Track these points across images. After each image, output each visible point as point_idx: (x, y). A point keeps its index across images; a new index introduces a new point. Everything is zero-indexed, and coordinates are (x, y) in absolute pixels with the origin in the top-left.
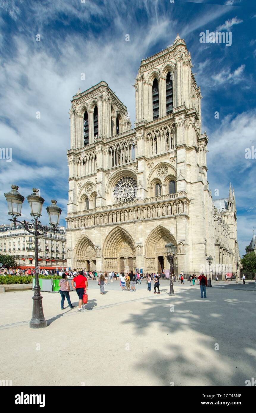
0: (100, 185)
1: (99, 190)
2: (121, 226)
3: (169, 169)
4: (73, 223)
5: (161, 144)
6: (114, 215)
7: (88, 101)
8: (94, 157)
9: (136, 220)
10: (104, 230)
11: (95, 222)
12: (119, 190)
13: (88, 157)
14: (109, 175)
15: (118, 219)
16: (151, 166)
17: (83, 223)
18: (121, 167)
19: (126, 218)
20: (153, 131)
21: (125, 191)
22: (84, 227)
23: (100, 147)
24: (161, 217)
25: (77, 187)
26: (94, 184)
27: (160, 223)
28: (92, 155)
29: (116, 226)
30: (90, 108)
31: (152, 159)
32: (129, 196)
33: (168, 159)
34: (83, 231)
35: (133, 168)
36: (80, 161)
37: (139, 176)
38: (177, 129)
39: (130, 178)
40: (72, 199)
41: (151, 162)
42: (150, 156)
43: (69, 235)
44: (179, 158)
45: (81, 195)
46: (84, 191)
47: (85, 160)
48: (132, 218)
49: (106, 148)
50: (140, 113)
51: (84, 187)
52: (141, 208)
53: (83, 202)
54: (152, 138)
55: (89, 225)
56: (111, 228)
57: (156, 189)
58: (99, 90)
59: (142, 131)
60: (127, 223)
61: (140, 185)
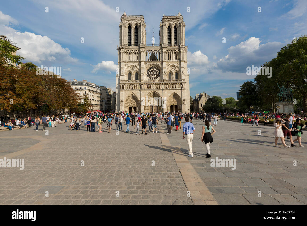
0: (143, 69)
1: (142, 72)
2: (156, 91)
3: (176, 68)
4: (124, 86)
5: (173, 56)
6: (151, 85)
7: (132, 22)
8: (137, 53)
9: (164, 89)
10: (146, 92)
11: (140, 88)
12: (150, 72)
13: (133, 52)
14: (146, 64)
15: (153, 87)
16: (168, 65)
17: (131, 87)
18: (153, 62)
19: (158, 87)
20: (170, 50)
21: (154, 73)
22: (132, 89)
23: (142, 50)
24: (175, 89)
25: (125, 66)
26: (136, 67)
27: (175, 91)
28: (135, 51)
29: (153, 90)
30: (133, 26)
31: (169, 62)
32: (156, 76)
33: (176, 64)
34: (131, 91)
35: (159, 64)
36: (127, 52)
37: (164, 69)
38: (181, 53)
39: (156, 67)
40: (123, 73)
41: (168, 63)
42: (168, 61)
43: (122, 93)
44: (182, 66)
45: (127, 71)
46: (129, 69)
47: (131, 53)
48: (161, 88)
49: (145, 51)
50: (164, 40)
51: (129, 67)
52: (166, 84)
53: (127, 75)
54: (169, 53)
55: (135, 88)
56: (150, 91)
57: (169, 75)
58: (140, 19)
59: (165, 49)
60: (158, 90)
61: (165, 73)
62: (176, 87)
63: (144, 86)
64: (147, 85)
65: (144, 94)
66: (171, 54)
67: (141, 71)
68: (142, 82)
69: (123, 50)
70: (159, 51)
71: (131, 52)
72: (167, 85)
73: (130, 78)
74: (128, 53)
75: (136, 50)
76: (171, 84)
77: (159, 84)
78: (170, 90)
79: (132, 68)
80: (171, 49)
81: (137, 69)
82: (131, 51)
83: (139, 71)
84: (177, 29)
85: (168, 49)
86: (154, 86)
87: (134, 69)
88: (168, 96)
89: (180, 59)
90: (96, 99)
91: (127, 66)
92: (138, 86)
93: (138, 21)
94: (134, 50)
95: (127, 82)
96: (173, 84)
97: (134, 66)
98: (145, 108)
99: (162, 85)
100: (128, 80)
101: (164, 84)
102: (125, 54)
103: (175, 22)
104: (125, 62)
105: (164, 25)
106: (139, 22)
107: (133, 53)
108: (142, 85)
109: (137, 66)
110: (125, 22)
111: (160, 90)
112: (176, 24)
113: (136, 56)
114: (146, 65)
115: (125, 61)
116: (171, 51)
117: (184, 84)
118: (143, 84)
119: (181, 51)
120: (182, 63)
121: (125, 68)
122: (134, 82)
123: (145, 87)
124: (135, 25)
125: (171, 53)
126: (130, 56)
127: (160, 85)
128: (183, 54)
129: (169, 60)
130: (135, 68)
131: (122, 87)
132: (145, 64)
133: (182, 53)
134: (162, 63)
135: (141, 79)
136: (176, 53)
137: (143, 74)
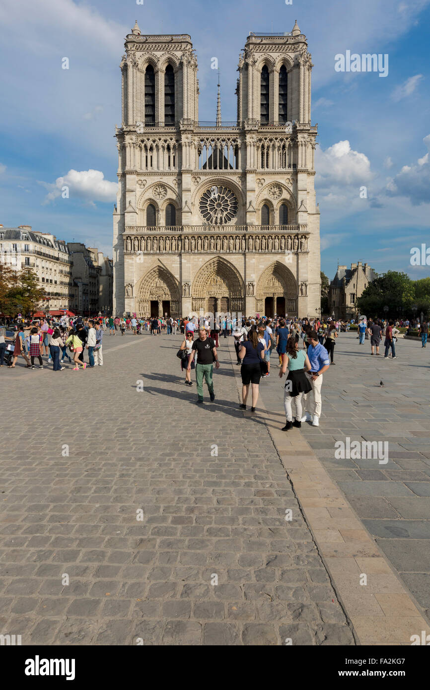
0: (188, 193)
1: (186, 202)
2: (225, 257)
3: (284, 191)
4: (136, 243)
5: (275, 157)
6: (213, 241)
7: (158, 54)
8: (172, 146)
9: (247, 251)
10: (196, 260)
11: (180, 247)
12: (209, 203)
13: (161, 143)
14: (198, 180)
15: (219, 247)
16: (260, 182)
17: (155, 246)
18: (218, 173)
19: (232, 246)
20: (266, 139)
21: (219, 205)
22: (158, 251)
23: (187, 138)
24: (280, 251)
25: (137, 185)
26: (171, 188)
27: (277, 258)
28: (168, 142)
29: (217, 255)
30: (162, 66)
31: (263, 174)
32: (225, 213)
33: (284, 180)
34: (156, 257)
35: (235, 179)
36: (143, 145)
37: (249, 194)
38: (297, 147)
39: (226, 189)
40: (133, 204)
41: (261, 177)
42: (260, 170)
43: (130, 261)
44: (300, 185)
45: (143, 199)
46: (150, 194)
47: (154, 147)
48: (240, 248)
49: (194, 140)
50: (250, 110)
51: (150, 187)
52: (254, 237)
53: (144, 210)
54: (263, 147)
55: (168, 248)
56: (208, 258)
57: (262, 211)
58: (181, 46)
59: (254, 136)
60: (232, 253)
61: (251, 206)
62: (283, 246)
63: (193, 242)
64: (200, 241)
65: (190, 265)
66: (271, 149)
67: (184, 200)
68: (186, 231)
69: (132, 139)
70: (234, 141)
71: (154, 145)
72: (258, 240)
73: (152, 221)
74: (145, 146)
75: (168, 138)
76: (267, 237)
77: (234, 236)
78: (265, 253)
79: (158, 191)
80: (269, 136)
81: (171, 195)
82: (154, 141)
83: (178, 201)
84: (289, 75)
85: (260, 137)
86: (219, 242)
87: (163, 193)
88: (261, 272)
89: (295, 166)
90: (58, 278)
91: (144, 185)
92: (174, 244)
93: (176, 53)
94: (163, 138)
95: (145, 231)
96: (273, 237)
97: (163, 186)
98: (194, 306)
99: (244, 241)
100: (145, 225)
101: (249, 238)
102: (137, 151)
103: (283, 56)
104: (138, 174)
105: (250, 63)
106: (179, 54)
107: (160, 147)
108: (187, 240)
109: (173, 186)
110: (138, 54)
111: (235, 253)
112: (285, 61)
113: (169, 157)
114: (196, 183)
115: (139, 170)
116: (271, 140)
117: (305, 238)
118: (190, 238)
119: (300, 143)
120: (300, 176)
121: (139, 190)
122: (163, 231)
123: (193, 247)
124: (166, 65)
125: (268, 147)
126: (151, 157)
127: (238, 241)
128: (304, 151)
129: (263, 167)
130: (166, 191)
131: (130, 244)
132: (194, 180)
133: (300, 148)
134: (244, 176)
135: (184, 222)
136: (284, 147)
137: (188, 210)
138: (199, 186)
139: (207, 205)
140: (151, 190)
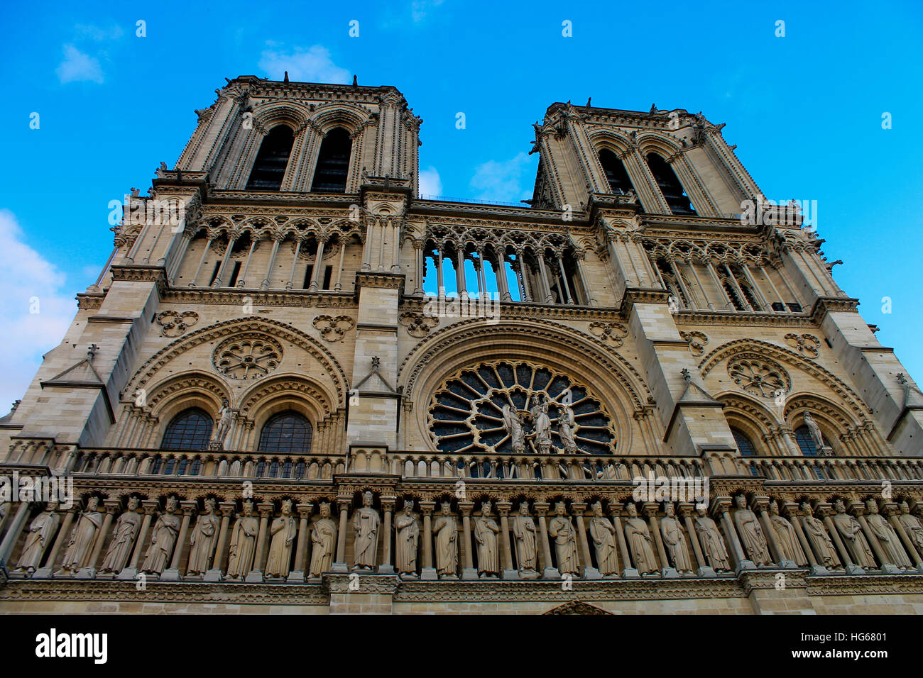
0: (389, 338)
1: (378, 362)
3: (793, 371)
8: (323, 240)
9: (747, 567)
12: (475, 412)
13: (283, 230)
14: (427, 323)
16: (689, 341)
23: (388, 209)
26: (302, 340)
30: (319, 122)
33: (776, 338)
35: (586, 329)
36: (215, 230)
37: (664, 353)
41: (686, 329)
45: (163, 375)
46: (201, 359)
47: (255, 238)
49: (412, 228)
51: (208, 333)
53: (154, 421)
61: (692, 388)
67: (362, 357)
71: (257, 233)
74: (222, 235)
79: (241, 354)
82: (259, 224)
84: (676, 165)
87: (264, 364)
93: (362, 105)
97: (266, 336)
106: (371, 106)
110: (256, 100)
112: (658, 141)
113: (310, 269)
114: (419, 333)
119: (787, 243)
126: (239, 263)
132: (409, 322)
133: (794, 254)
135: (359, 434)
137: (383, 390)
138: (431, 342)
139: (468, 421)
140: (208, 348)
